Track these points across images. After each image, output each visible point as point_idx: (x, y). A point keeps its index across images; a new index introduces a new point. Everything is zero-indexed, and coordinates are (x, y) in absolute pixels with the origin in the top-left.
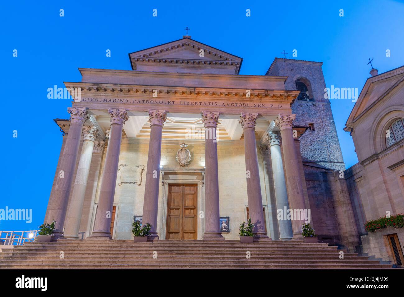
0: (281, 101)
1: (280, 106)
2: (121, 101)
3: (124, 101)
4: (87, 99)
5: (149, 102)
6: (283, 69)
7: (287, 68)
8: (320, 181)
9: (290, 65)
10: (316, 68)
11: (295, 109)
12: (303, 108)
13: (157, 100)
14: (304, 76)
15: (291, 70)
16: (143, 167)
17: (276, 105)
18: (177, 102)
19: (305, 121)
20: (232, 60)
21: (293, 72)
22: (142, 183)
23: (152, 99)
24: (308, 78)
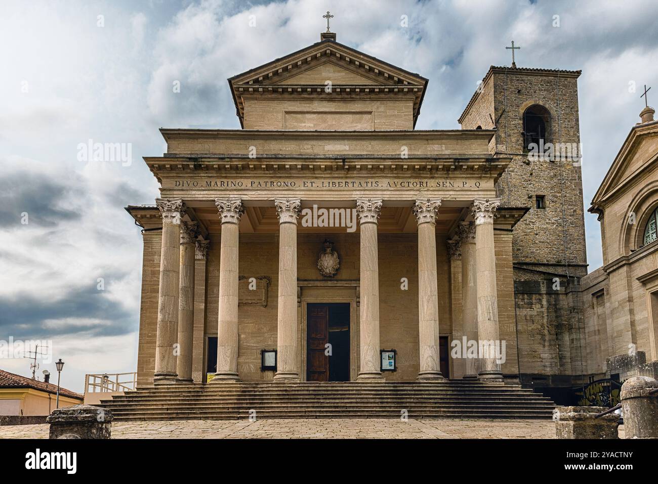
0: (479, 175)
2: (233, 185)
3: (237, 185)
5: (275, 184)
6: (504, 89)
7: (510, 88)
8: (540, 294)
9: (518, 80)
10: (565, 84)
11: (516, 170)
12: (532, 166)
13: (286, 180)
14: (541, 103)
15: (518, 92)
16: (269, 279)
17: (471, 182)
18: (318, 183)
19: (532, 191)
20: (409, 83)
21: (520, 96)
22: (269, 303)
23: (280, 180)
24: (547, 106)
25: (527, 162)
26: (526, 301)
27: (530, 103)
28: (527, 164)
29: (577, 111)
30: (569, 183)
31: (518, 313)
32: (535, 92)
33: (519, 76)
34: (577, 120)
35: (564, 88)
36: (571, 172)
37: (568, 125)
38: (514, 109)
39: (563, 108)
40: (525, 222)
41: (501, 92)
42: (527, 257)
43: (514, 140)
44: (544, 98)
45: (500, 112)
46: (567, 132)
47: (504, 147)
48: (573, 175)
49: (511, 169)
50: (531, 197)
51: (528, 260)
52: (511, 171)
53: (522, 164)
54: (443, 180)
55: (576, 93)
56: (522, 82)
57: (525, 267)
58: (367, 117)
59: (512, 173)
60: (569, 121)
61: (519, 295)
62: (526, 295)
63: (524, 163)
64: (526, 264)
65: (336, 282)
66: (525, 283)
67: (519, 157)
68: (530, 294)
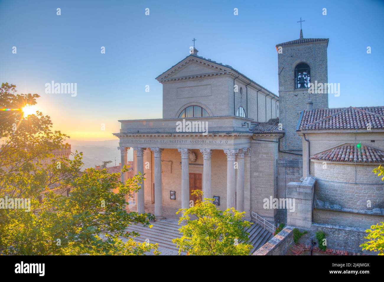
1: (226, 142)
2: (139, 141)
4: (125, 140)
6: (283, 56)
7: (287, 55)
8: (299, 168)
9: (291, 50)
10: (319, 47)
11: (290, 100)
12: (298, 97)
13: (155, 140)
14: (304, 61)
15: (292, 56)
16: (172, 162)
17: (224, 141)
18: (165, 141)
19: (298, 110)
20: (225, 70)
21: (293, 59)
22: (172, 172)
23: (153, 140)
24: (308, 62)
25: (296, 95)
26: (291, 171)
27: (298, 61)
28: (296, 96)
29: (327, 62)
30: (321, 104)
31: (286, 177)
32: (301, 55)
33: (292, 47)
34: (327, 67)
35: (318, 50)
36: (322, 98)
38: (289, 66)
39: (318, 62)
40: (294, 128)
41: (282, 58)
42: (294, 147)
43: (288, 83)
44: (307, 57)
45: (281, 69)
46: (320, 75)
47: (283, 88)
48: (323, 100)
49: (287, 99)
50: (298, 114)
51: (295, 148)
52: (287, 101)
53: (293, 96)
54: (212, 140)
55: (326, 52)
56: (294, 50)
57: (293, 152)
58: (209, 86)
59: (288, 102)
60: (321, 69)
61: (287, 168)
62: (291, 168)
63: (294, 95)
64: (293, 150)
65: (195, 166)
66: (291, 162)
67: (292, 92)
68: (293, 167)
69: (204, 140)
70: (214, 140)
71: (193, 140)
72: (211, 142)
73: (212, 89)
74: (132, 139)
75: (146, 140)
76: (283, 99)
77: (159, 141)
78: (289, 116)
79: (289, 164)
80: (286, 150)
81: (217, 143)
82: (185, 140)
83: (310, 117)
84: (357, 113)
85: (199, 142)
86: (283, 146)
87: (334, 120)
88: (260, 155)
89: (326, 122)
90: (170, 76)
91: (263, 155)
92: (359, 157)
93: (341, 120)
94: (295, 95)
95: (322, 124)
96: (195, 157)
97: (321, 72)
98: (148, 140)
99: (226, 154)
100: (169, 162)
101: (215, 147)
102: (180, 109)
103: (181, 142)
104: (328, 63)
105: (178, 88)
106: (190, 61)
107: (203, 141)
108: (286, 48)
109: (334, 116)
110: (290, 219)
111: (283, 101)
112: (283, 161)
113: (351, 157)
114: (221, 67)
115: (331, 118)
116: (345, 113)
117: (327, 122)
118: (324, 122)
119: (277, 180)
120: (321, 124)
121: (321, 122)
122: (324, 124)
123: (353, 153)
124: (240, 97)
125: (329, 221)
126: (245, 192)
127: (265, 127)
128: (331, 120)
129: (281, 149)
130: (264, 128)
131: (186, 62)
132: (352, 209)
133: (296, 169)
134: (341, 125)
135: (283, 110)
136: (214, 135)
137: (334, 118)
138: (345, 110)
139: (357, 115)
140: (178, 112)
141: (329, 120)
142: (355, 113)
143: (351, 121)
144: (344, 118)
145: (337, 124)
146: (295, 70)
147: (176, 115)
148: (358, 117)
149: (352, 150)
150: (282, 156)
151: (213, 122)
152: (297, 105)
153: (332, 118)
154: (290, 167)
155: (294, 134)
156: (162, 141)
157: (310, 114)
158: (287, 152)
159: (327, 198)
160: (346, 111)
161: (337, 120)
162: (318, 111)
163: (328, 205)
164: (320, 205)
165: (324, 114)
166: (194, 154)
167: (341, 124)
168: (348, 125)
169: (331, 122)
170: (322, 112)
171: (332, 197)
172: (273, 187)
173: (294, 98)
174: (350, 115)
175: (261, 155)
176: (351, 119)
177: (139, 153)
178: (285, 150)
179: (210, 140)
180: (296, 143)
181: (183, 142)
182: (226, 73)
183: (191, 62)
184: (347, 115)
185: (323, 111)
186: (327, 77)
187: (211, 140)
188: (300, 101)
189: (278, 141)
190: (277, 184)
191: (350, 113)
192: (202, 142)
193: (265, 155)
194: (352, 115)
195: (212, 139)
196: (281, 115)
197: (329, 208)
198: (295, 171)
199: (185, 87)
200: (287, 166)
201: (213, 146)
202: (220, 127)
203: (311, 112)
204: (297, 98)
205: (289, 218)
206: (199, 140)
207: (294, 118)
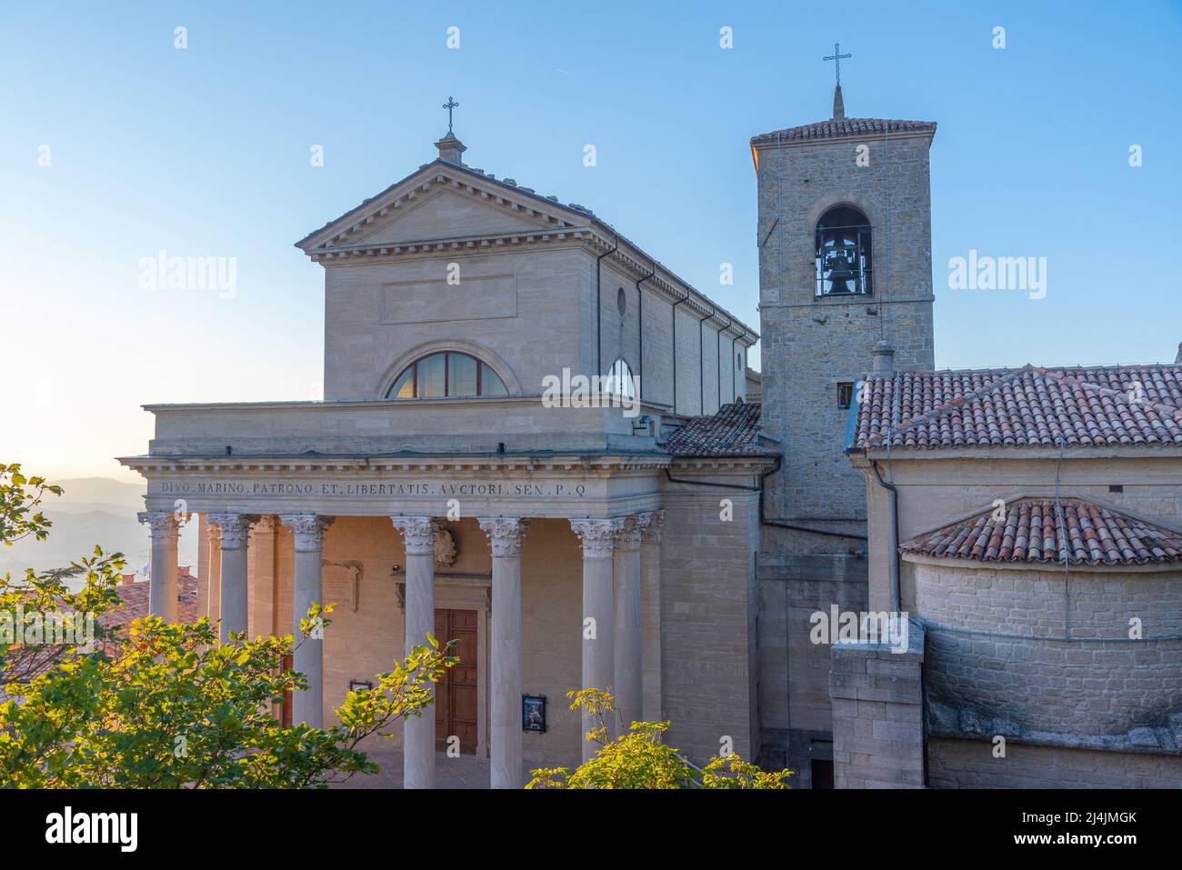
1: (580, 490)
4: (169, 485)
5: (285, 488)
6: (777, 179)
7: (790, 175)
8: (834, 583)
9: (806, 157)
10: (904, 152)
11: (798, 337)
12: (830, 327)
13: (299, 483)
14: (851, 198)
15: (807, 181)
16: (360, 568)
17: (570, 486)
18: (342, 486)
19: (829, 375)
20: (567, 225)
21: (810, 189)
22: (360, 606)
23: (291, 482)
24: (864, 204)
25: (822, 319)
26: (806, 593)
27: (829, 200)
28: (822, 323)
29: (928, 205)
30: (907, 355)
31: (790, 617)
32: (839, 178)
33: (807, 149)
34: (927, 224)
35: (900, 161)
36: (912, 331)
37: (907, 236)
38: (797, 217)
39: (897, 204)
40: (814, 437)
41: (773, 185)
42: (816, 505)
43: (796, 277)
44: (859, 186)
45: (770, 224)
46: (904, 251)
47: (777, 293)
48: (916, 338)
49: (789, 335)
50: (827, 389)
51: (818, 512)
52: (789, 340)
53: (811, 323)
54: (526, 482)
55: (925, 169)
56: (814, 160)
57: (811, 526)
58: (505, 282)
59: (791, 343)
60: (910, 228)
61: (793, 582)
62: (806, 584)
63: (815, 320)
64: (813, 520)
65: (450, 579)
66: (807, 560)
67: (807, 311)
68: (814, 581)
69: (497, 483)
70: (533, 484)
71: (454, 483)
72: (522, 488)
73: (519, 291)
74: (201, 482)
75: (260, 483)
76: (773, 334)
77: (317, 485)
78: (795, 394)
79: (798, 571)
80: (788, 517)
81: (545, 492)
82: (421, 483)
83: (886, 402)
84: (1052, 389)
85: (476, 491)
86: (776, 504)
87: (977, 413)
88: (694, 537)
89: (950, 421)
90: (354, 238)
91: (708, 537)
92: (1077, 544)
93: (1001, 413)
94: (819, 321)
95: (939, 428)
96: (451, 545)
97: (910, 239)
98: (268, 483)
99: (579, 537)
100: (348, 567)
101: (536, 510)
102: (392, 366)
103: (407, 490)
104: (932, 208)
105: (385, 284)
106: (434, 182)
107: (492, 488)
108: (787, 150)
109: (976, 400)
110: (846, 777)
111: (776, 341)
112: (776, 558)
113: (1048, 544)
114: (554, 213)
115: (966, 406)
116: (1012, 389)
117: (955, 420)
118: (943, 421)
119: (757, 630)
120: (933, 428)
121: (933, 421)
122: (944, 428)
123: (1054, 530)
124: (617, 322)
125: (979, 778)
126: (645, 678)
127: (709, 434)
128: (966, 413)
129: (767, 515)
130: (709, 437)
131: (419, 185)
132: (1060, 733)
133: (823, 588)
134: (1007, 433)
135: (774, 373)
136: (535, 463)
137: (976, 406)
138: (1013, 379)
139: (1055, 395)
140: (385, 376)
141: (961, 413)
142: (1047, 388)
143: (1039, 419)
144: (1010, 405)
145: (992, 427)
146: (817, 231)
147: (378, 387)
148: (1058, 403)
149: (1047, 520)
150: (771, 538)
151: (531, 418)
152: (825, 355)
153: (971, 405)
154: (801, 580)
155: (814, 460)
156: (330, 489)
157: (887, 391)
158: (789, 524)
159: (966, 696)
160: (1016, 382)
161: (989, 411)
162: (913, 379)
163: (972, 720)
164: (944, 721)
165: (937, 390)
166: (448, 536)
167: (1005, 426)
168: (1031, 433)
169: (967, 420)
170: (927, 385)
171: (985, 691)
172: (747, 655)
173: (814, 330)
174: (1031, 396)
175: (699, 536)
176: (1036, 411)
177: (229, 536)
178: (782, 516)
179: (517, 483)
180: (822, 490)
181: (414, 489)
182: (572, 234)
183: (437, 189)
184: (1020, 397)
185: (932, 379)
186: (929, 259)
187: (522, 483)
188: (834, 342)
189: (757, 486)
190: (757, 644)
191: (1029, 389)
192: (487, 492)
193: (716, 537)
194: (1037, 394)
195: (526, 479)
196: (769, 390)
197: (979, 730)
198: (821, 595)
199: (415, 282)
200: (791, 575)
201: (530, 506)
202: (557, 436)
203: (887, 384)
204: (826, 330)
205: (842, 775)
206: (478, 483)
207: (815, 402)
